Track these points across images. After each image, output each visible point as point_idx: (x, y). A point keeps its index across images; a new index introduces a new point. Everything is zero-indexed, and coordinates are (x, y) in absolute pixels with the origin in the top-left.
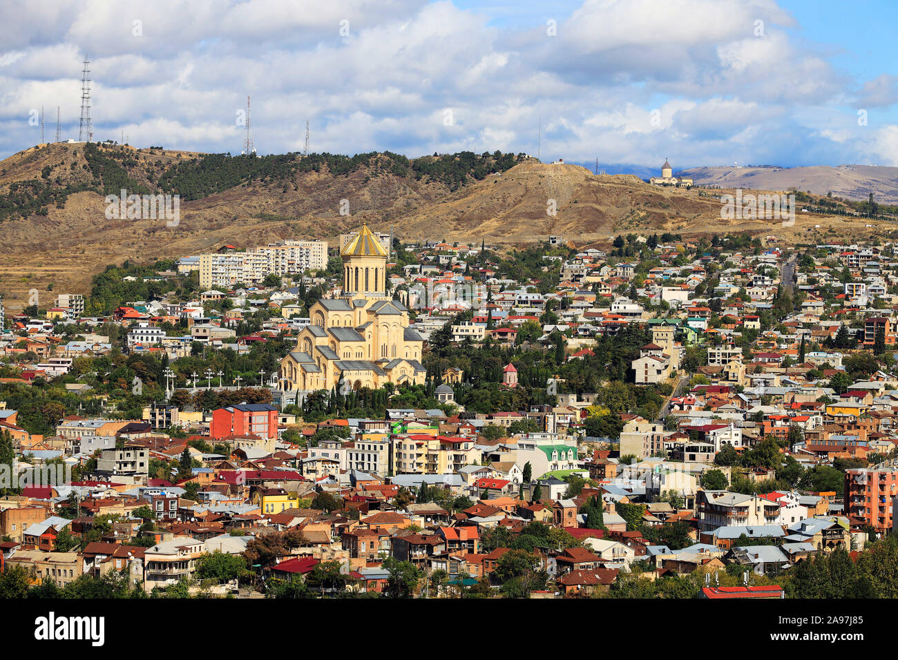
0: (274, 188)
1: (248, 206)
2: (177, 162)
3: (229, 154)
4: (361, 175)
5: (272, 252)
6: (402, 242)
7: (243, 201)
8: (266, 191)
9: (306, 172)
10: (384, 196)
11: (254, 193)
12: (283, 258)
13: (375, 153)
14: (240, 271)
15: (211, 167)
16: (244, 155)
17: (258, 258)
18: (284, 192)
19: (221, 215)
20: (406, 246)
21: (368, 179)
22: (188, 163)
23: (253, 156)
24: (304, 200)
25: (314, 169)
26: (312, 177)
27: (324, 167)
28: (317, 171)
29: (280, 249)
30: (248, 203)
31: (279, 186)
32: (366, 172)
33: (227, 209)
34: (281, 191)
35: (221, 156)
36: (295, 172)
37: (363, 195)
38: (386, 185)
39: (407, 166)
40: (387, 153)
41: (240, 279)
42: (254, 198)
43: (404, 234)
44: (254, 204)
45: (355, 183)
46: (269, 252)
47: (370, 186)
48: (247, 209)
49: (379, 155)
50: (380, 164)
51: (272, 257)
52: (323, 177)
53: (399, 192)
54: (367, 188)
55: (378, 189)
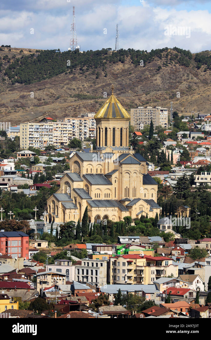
0: (89, 75)
1: (69, 89)
2: (20, 56)
3: (59, 50)
4: (155, 65)
5: (76, 121)
6: (180, 115)
7: (65, 84)
8: (83, 78)
9: (114, 63)
10: (171, 81)
11: (74, 79)
12: (85, 126)
13: (167, 49)
14: (51, 137)
15: (45, 60)
16: (70, 51)
17: (65, 126)
18: (97, 78)
19: (48, 95)
20: (183, 117)
21: (160, 68)
22: (28, 57)
23: (77, 51)
24: (110, 84)
25: (120, 61)
26: (119, 67)
27: (128, 59)
28: (122, 62)
29: (83, 119)
30: (69, 86)
31: (93, 73)
32: (159, 63)
33: (52, 91)
34: (94, 77)
35: (53, 51)
36: (106, 63)
37: (156, 80)
38: (174, 73)
39: (190, 58)
40: (175, 49)
41: (51, 143)
42: (74, 82)
43: (183, 109)
44: (74, 87)
45: (150, 71)
46: (74, 122)
47: (162, 73)
48: (68, 91)
49: (169, 50)
50: (169, 57)
51: (76, 126)
52: (127, 66)
53: (183, 78)
54: (159, 75)
55: (168, 76)
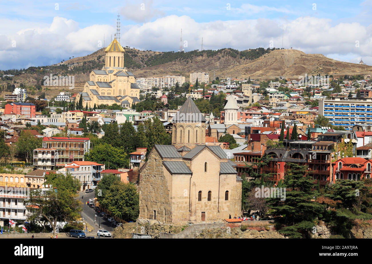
0: (183, 62)
1: (171, 69)
2: (154, 55)
3: (174, 52)
4: (217, 57)
5: (158, 79)
6: (220, 79)
7: (170, 66)
8: (180, 63)
9: (198, 56)
10: (225, 64)
11: (175, 64)
12: (163, 82)
13: (225, 49)
14: (141, 86)
15: (166, 56)
16: (179, 52)
17: (150, 81)
18: (187, 63)
19: (159, 72)
20: (221, 80)
21: (220, 58)
22: (158, 55)
23: (183, 52)
24: (193, 66)
25: (201, 55)
26: (200, 58)
27: (205, 55)
28: (202, 56)
29: (161, 78)
30: (171, 67)
31: (185, 61)
32: (220, 56)
33: (162, 69)
34: (186, 63)
35: (169, 53)
36: (193, 56)
37: (217, 64)
38: (227, 61)
39: (238, 54)
40: (230, 49)
41: (141, 89)
42: (174, 65)
43: (223, 76)
44: (174, 68)
45: (215, 60)
46: (156, 79)
47: (220, 61)
48: (171, 70)
49: (226, 49)
50: (226, 53)
51: (157, 81)
52: (204, 58)
53: (232, 63)
54: (219, 62)
55: (224, 62)
